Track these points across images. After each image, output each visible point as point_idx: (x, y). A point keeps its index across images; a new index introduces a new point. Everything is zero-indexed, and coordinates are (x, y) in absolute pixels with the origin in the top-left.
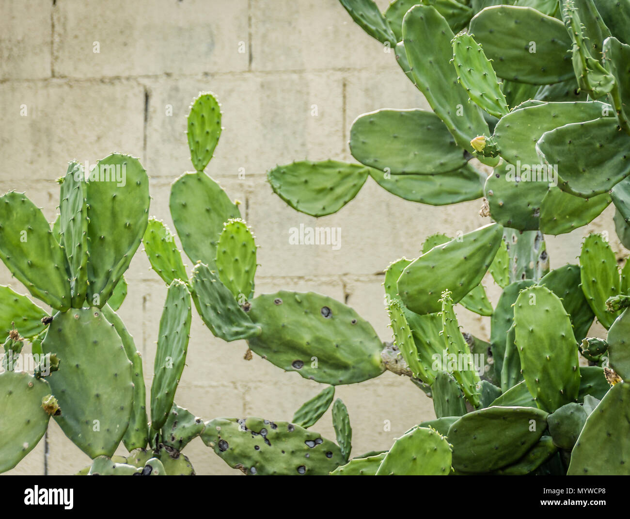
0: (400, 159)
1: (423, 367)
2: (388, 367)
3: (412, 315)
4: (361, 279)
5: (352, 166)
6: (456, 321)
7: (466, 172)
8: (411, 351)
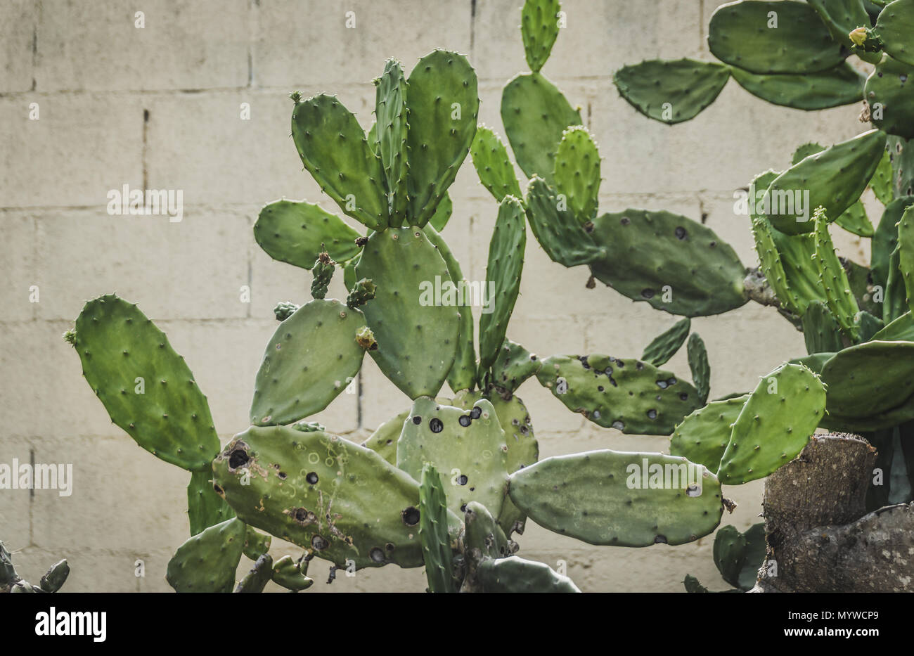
0: (765, 56)
1: (793, 296)
2: (752, 296)
3: (779, 235)
4: (721, 196)
5: (711, 66)
6: (831, 243)
7: (843, 72)
8: (779, 278)
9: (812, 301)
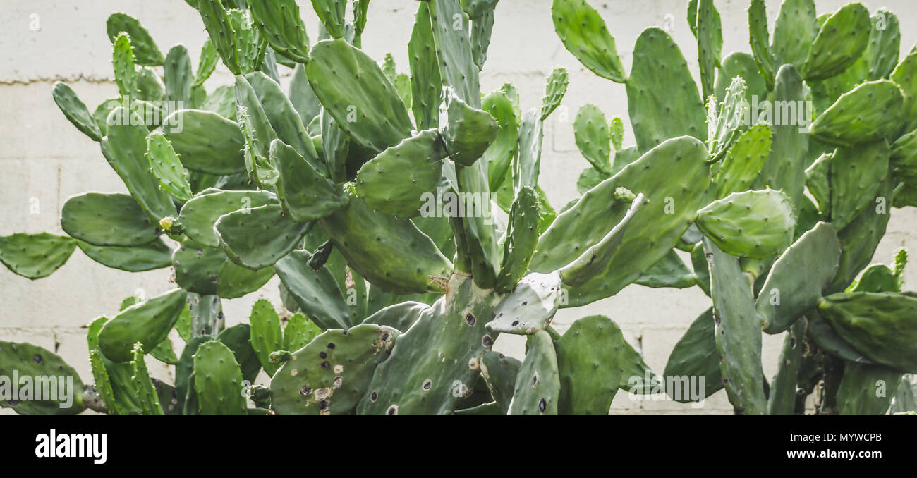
0: (103, 233)
1: (118, 406)
2: (89, 405)
3: (109, 362)
4: (70, 331)
5: (63, 238)
6: (146, 369)
7: (157, 245)
8: (108, 393)
9: (132, 410)
